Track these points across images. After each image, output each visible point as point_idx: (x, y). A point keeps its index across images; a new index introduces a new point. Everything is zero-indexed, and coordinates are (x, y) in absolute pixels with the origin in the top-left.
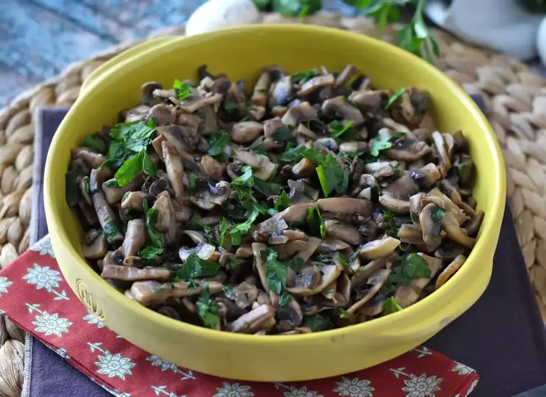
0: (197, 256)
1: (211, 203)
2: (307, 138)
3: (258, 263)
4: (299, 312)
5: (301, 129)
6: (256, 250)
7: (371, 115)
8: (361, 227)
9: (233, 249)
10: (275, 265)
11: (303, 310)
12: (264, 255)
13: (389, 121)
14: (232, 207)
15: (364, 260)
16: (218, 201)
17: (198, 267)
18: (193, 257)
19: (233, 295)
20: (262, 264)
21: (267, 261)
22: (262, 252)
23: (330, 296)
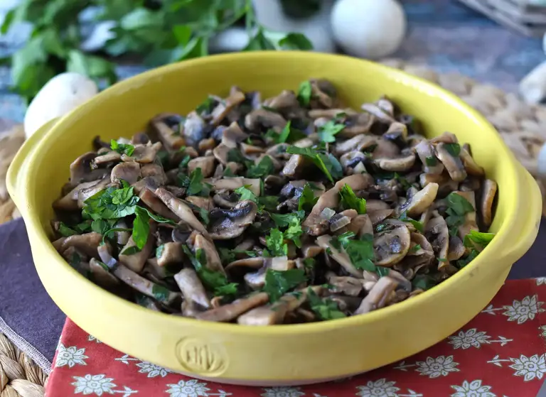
0: (276, 271)
1: (240, 227)
2: (258, 154)
3: (336, 255)
5: (245, 147)
6: (323, 243)
7: (292, 115)
8: (381, 196)
9: (299, 254)
11: (404, 276)
12: (336, 244)
13: (314, 113)
14: (259, 224)
15: (415, 215)
16: (248, 221)
18: (270, 276)
19: (337, 287)
20: (340, 252)
21: (342, 248)
22: (331, 242)
23: (420, 252)
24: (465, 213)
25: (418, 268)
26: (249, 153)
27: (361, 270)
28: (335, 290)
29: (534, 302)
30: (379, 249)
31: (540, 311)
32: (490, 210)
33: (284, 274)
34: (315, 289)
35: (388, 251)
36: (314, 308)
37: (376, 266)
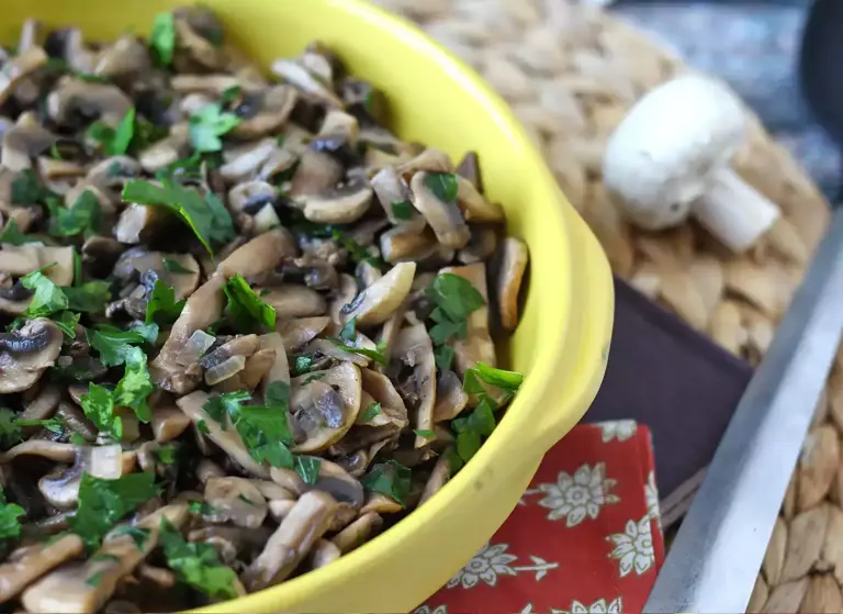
0: (98, 480)
1: (31, 372)
2: (71, 179)
3: (216, 434)
4: (349, 478)
5: (48, 166)
6: (193, 409)
7: (140, 86)
8: (308, 278)
9: (146, 432)
10: (253, 418)
11: (349, 470)
12: (217, 412)
13: (182, 82)
14: (68, 360)
15: (371, 329)
16: (45, 360)
17: (112, 498)
18: (89, 485)
19: (220, 512)
20: (224, 428)
21: (229, 420)
22: (206, 408)
23: (380, 420)
24: (469, 313)
25: (376, 449)
26: (56, 177)
27: (267, 464)
28: (215, 518)
29: (597, 478)
30: (299, 417)
31: (608, 500)
32: (514, 303)
33: (112, 485)
34: (174, 513)
35: (318, 422)
36: (172, 563)
37: (296, 454)
